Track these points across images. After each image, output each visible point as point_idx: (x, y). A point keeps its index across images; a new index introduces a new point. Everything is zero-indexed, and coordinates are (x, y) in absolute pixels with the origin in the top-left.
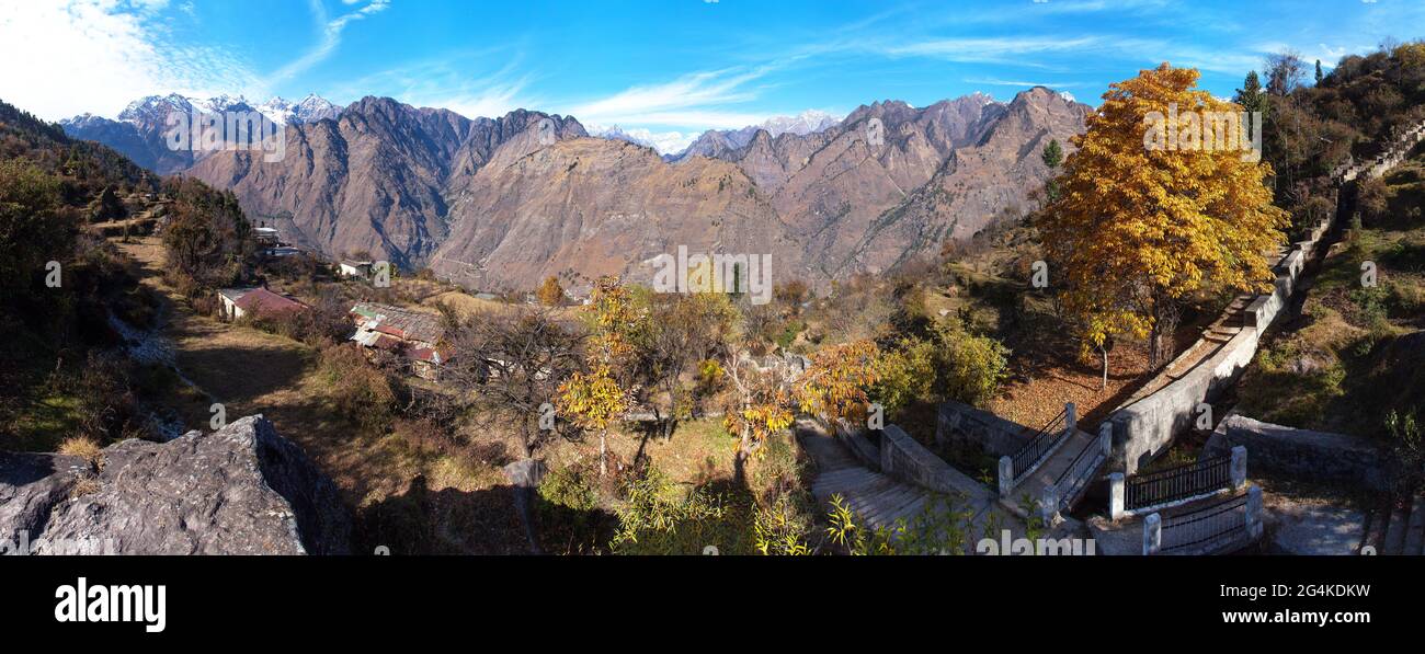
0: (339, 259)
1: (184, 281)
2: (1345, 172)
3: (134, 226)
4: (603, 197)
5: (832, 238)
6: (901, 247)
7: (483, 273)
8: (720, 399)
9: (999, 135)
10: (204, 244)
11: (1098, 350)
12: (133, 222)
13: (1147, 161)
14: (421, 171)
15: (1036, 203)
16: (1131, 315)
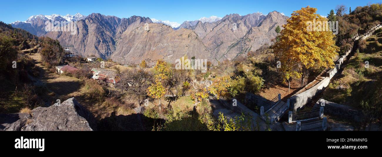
0: (87, 57)
1: (47, 64)
2: (356, 38)
3: (32, 50)
4: (157, 39)
5: (218, 50)
6: (237, 53)
7: (125, 60)
9: (264, 24)
10: (51, 54)
11: (287, 81)
12: (32, 49)
13: (302, 32)
14: (108, 33)
15: (273, 42)
16: (297, 72)
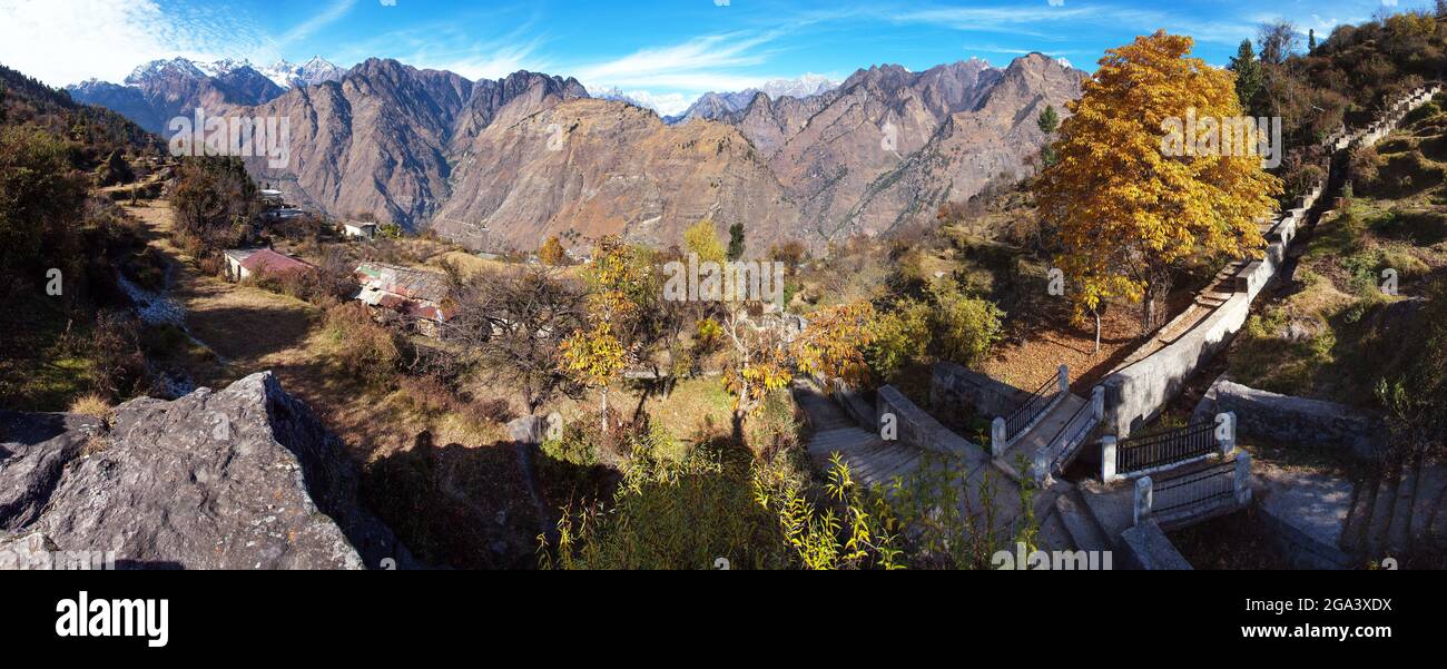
0: (343, 220)
1: (192, 242)
2: (1337, 141)
3: (141, 189)
4: (602, 159)
5: (828, 201)
6: (897, 210)
7: (485, 233)
8: (718, 358)
9: (995, 100)
10: (210, 206)
11: (1090, 314)
12: (140, 185)
13: (1141, 126)
14: (424, 133)
15: (1031, 168)
16: (1125, 280)
